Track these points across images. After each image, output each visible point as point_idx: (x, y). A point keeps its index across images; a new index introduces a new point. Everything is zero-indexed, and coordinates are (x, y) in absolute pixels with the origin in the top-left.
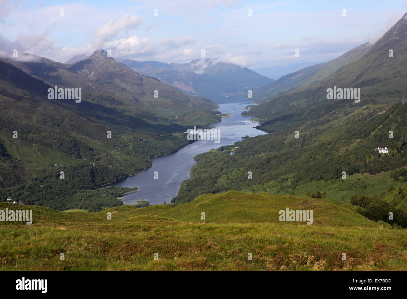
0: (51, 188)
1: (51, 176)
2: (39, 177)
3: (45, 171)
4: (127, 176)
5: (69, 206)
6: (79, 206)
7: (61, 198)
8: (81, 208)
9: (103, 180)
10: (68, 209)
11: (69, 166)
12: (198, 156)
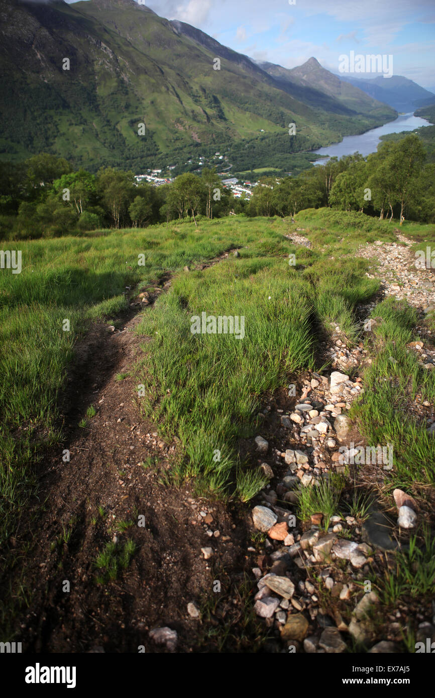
0: (254, 148)
1: (257, 139)
2: (247, 138)
3: (252, 134)
4: (321, 147)
5: (267, 164)
6: (275, 165)
7: (261, 157)
8: (277, 167)
9: (300, 147)
10: (266, 167)
11: (273, 132)
12: (383, 136)
